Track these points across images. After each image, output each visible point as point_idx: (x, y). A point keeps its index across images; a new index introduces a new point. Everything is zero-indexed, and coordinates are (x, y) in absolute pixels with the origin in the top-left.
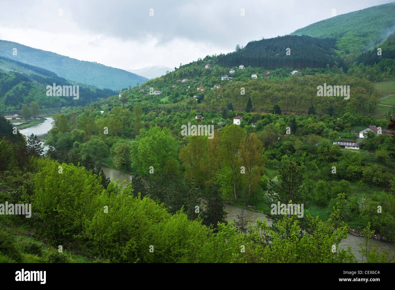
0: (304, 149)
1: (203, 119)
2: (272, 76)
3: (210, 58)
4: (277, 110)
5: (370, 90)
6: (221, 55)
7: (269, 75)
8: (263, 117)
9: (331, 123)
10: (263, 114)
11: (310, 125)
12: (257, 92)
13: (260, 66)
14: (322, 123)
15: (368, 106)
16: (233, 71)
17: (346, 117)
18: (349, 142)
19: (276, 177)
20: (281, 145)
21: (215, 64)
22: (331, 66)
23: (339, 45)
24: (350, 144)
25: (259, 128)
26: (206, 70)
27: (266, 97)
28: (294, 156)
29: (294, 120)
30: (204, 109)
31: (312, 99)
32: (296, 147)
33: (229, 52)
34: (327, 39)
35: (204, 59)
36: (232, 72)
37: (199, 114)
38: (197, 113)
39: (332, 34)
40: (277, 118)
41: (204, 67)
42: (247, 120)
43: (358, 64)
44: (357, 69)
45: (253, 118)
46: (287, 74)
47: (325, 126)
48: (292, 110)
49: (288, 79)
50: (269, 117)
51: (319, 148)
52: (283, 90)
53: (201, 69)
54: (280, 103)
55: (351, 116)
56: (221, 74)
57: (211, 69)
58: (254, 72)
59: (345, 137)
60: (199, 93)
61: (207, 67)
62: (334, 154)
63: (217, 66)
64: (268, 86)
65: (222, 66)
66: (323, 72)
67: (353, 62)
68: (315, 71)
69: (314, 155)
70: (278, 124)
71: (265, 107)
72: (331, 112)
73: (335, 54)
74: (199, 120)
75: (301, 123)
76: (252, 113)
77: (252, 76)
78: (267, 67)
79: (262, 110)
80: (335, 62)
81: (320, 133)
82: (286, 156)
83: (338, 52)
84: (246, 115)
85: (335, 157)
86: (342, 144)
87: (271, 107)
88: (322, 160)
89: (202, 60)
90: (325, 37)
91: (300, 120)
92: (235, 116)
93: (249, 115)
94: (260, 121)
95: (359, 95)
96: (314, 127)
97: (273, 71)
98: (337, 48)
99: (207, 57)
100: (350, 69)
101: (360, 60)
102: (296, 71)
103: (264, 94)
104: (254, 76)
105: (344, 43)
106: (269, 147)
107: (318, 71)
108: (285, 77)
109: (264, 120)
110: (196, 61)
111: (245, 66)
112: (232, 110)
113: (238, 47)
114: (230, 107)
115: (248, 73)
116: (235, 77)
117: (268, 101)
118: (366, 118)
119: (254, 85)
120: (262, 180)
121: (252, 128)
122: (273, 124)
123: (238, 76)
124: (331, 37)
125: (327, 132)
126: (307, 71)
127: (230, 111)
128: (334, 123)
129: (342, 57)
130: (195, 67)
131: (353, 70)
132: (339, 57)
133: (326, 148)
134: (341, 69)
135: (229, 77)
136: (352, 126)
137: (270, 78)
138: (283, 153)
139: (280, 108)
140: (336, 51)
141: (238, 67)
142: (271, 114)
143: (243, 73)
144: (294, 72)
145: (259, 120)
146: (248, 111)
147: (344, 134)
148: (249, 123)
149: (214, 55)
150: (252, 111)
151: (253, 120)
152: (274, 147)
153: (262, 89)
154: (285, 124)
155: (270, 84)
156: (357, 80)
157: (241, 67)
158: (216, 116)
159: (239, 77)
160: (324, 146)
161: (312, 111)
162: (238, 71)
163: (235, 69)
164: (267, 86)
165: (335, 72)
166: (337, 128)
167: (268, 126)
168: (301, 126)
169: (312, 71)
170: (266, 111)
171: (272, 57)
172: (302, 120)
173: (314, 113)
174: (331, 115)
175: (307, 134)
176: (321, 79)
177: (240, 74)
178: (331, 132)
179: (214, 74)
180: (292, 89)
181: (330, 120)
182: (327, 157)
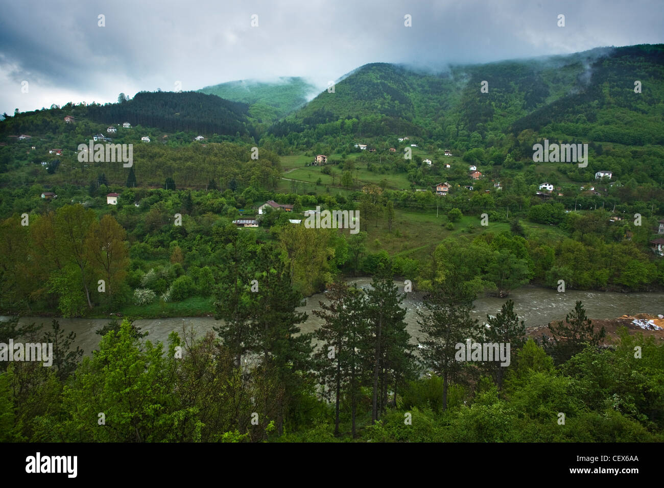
0: (197, 232)
1: (56, 198)
2: (170, 141)
3: (74, 107)
4: (171, 185)
5: (275, 163)
6: (94, 105)
7: (166, 139)
8: (151, 194)
9: (233, 199)
10: (151, 189)
11: (209, 202)
12: (144, 160)
13: (154, 126)
14: (223, 199)
15: (272, 180)
16: (113, 130)
17: (248, 192)
18: (249, 219)
19: (153, 270)
20: (170, 228)
21: (84, 116)
22: (242, 135)
23: (252, 112)
24: (250, 222)
25: (145, 208)
26: (66, 124)
27: (158, 167)
28: (187, 241)
29: (190, 196)
30: (58, 182)
31: (214, 171)
32: (189, 229)
33: (108, 102)
34: (240, 103)
35: (64, 108)
36: (111, 130)
37: (49, 190)
38: (44, 190)
39: (245, 99)
40: (170, 195)
41: (63, 119)
42: (127, 197)
43: (269, 135)
44: (267, 140)
45: (137, 195)
46: (190, 140)
47: (225, 203)
48: (192, 184)
49: (190, 146)
50: (159, 194)
51: (214, 229)
52: (180, 159)
53: (57, 122)
54: (175, 176)
55: (253, 191)
56: (92, 132)
57: (75, 123)
58: (145, 134)
59: (246, 215)
60: (52, 159)
61: (68, 120)
62: (230, 234)
63: (86, 120)
64: (161, 153)
65: (95, 121)
66: (233, 140)
67: (265, 132)
68: (224, 139)
69: (209, 238)
70: (170, 202)
71: (156, 180)
72: (233, 186)
73: (247, 122)
74: (48, 199)
75: (199, 199)
76: (135, 189)
77: (142, 139)
78: (164, 130)
79: (151, 185)
80: (246, 130)
81: (218, 211)
82: (175, 242)
83: (250, 119)
84: (126, 191)
85: (231, 237)
86: (241, 222)
87: (163, 181)
88: (217, 242)
89: (61, 108)
90: (237, 101)
91: (198, 196)
92: (111, 192)
93: (131, 191)
94: (146, 199)
95: (263, 168)
96: (213, 204)
97: (172, 135)
98: (249, 115)
99: (69, 104)
100: (261, 140)
101: (271, 131)
102: (201, 137)
103: (154, 163)
104: (146, 139)
105: (256, 111)
106: (155, 231)
107: (227, 139)
108: (187, 143)
109: (152, 197)
110: (49, 108)
111: (131, 125)
112: (106, 184)
113: (122, 96)
114: (103, 180)
115: (136, 134)
116: (116, 138)
117: (159, 172)
118: (267, 193)
119: (140, 151)
120: (135, 276)
121: (134, 209)
122: (163, 201)
123: (121, 137)
124: (244, 101)
125: (226, 209)
126: (215, 138)
127: (101, 186)
128: (236, 198)
129: (254, 125)
130: (45, 118)
131: (264, 141)
132: (251, 126)
133: (222, 228)
134: (253, 139)
135: (107, 137)
136: (254, 201)
137: (167, 143)
138: (174, 238)
139: (174, 182)
140: (248, 118)
141: (122, 125)
142: (161, 190)
143: (128, 134)
144: (199, 138)
145: (144, 197)
146: (129, 186)
147: (245, 211)
148: (132, 202)
149: (83, 103)
150: (136, 186)
151: (137, 198)
152: (162, 231)
153: (152, 157)
154: (179, 202)
155: (163, 151)
156: (264, 151)
157: (127, 125)
158: (79, 194)
159: (123, 139)
160: (219, 226)
161: (212, 186)
162: (121, 130)
163: (116, 127)
164: (159, 153)
165: (245, 141)
166: (238, 204)
167: (156, 204)
168: (199, 204)
169: (221, 138)
170: (158, 186)
171: (170, 116)
172: (201, 196)
173: (215, 188)
174: (233, 190)
175: (204, 213)
176: (227, 148)
177: (125, 134)
178: (231, 209)
179: (79, 131)
180: (191, 158)
181: (232, 196)
182: (223, 238)
